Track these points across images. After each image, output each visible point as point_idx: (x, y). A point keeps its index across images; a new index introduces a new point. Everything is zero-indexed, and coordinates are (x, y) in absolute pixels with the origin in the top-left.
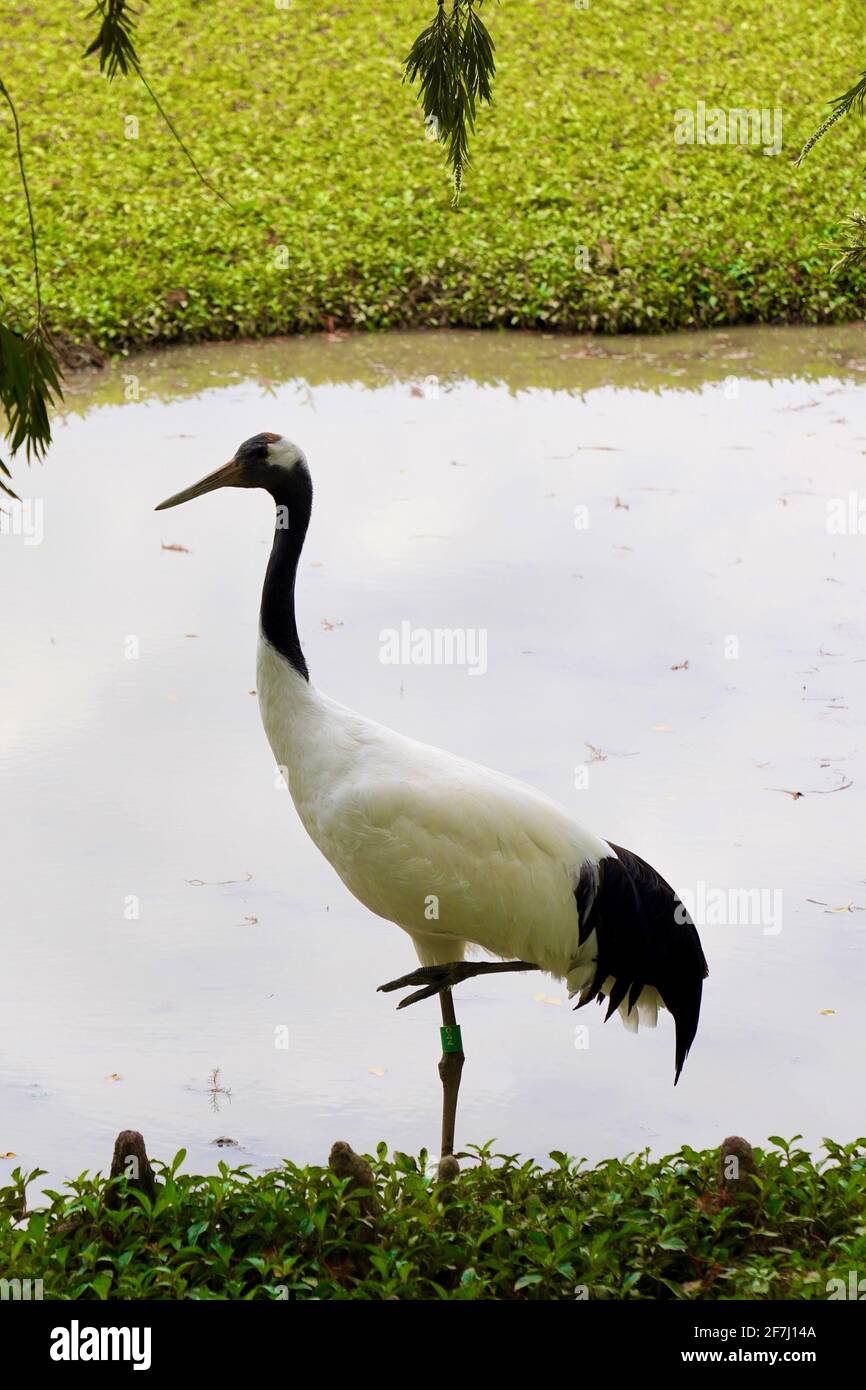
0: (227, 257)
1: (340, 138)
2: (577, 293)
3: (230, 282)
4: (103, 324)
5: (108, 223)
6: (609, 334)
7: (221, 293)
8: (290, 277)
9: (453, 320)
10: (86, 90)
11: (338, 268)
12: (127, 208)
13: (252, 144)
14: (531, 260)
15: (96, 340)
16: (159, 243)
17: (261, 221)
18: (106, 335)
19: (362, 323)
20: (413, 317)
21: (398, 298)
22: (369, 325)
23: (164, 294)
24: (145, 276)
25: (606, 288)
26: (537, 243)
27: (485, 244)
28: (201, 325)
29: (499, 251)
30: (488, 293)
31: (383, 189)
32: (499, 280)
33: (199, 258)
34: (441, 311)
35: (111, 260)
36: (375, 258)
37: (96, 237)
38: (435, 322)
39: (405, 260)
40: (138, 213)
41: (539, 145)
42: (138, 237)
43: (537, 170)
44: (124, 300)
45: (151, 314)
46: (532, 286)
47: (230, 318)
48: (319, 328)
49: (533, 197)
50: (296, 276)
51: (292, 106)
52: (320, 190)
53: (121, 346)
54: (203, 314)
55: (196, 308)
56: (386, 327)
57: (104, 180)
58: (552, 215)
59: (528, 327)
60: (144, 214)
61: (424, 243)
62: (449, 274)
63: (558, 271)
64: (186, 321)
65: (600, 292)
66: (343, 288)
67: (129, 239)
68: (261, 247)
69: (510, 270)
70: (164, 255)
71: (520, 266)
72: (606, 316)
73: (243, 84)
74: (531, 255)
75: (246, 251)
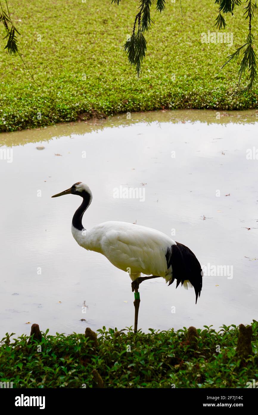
0: (139, 92)
1: (172, 62)
2: (223, 100)
3: (139, 98)
4: (107, 108)
5: (111, 83)
6: (231, 110)
7: (137, 100)
8: (154, 97)
9: (193, 107)
10: (115, 51)
11: (165, 94)
12: (117, 79)
13: (151, 64)
14: (213, 92)
15: (105, 112)
16: (123, 88)
17: (149, 83)
18: (108, 110)
19: (171, 107)
20: (184, 106)
21: (180, 101)
22: (173, 108)
23: (123, 101)
24: (118, 96)
25: (230, 99)
26: (214, 88)
27: (202, 88)
28: (131, 108)
29: (205, 90)
30: (202, 100)
31: (180, 75)
32: (205, 97)
33: (133, 92)
34: (191, 104)
35: (111, 92)
36: (175, 92)
37: (108, 87)
38: (189, 107)
39: (182, 92)
40: (119, 81)
41: (220, 64)
42: (118, 87)
43: (218, 70)
44: (112, 102)
45: (119, 105)
46: (212, 98)
47: (138, 106)
48: (160, 109)
49: (216, 77)
50: (155, 96)
51: (163, 54)
52: (165, 75)
53: (111, 113)
54: (132, 105)
55: (130, 104)
56: (177, 108)
57: (113, 73)
58: (219, 81)
59: (211, 109)
60: (121, 81)
61: (188, 88)
62: (193, 95)
63: (219, 95)
64: (128, 107)
65: (229, 100)
66: (166, 99)
67: (116, 87)
68: (148, 89)
69: (207, 95)
70: (124, 91)
71: (210, 94)
72: (230, 106)
73: (153, 49)
74: (212, 91)
75: (144, 90)
